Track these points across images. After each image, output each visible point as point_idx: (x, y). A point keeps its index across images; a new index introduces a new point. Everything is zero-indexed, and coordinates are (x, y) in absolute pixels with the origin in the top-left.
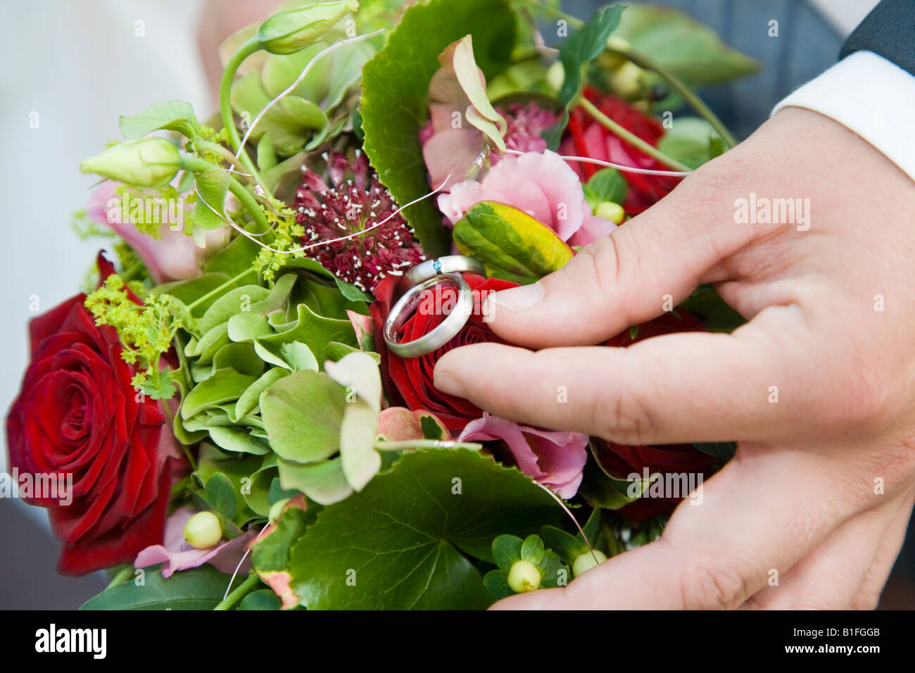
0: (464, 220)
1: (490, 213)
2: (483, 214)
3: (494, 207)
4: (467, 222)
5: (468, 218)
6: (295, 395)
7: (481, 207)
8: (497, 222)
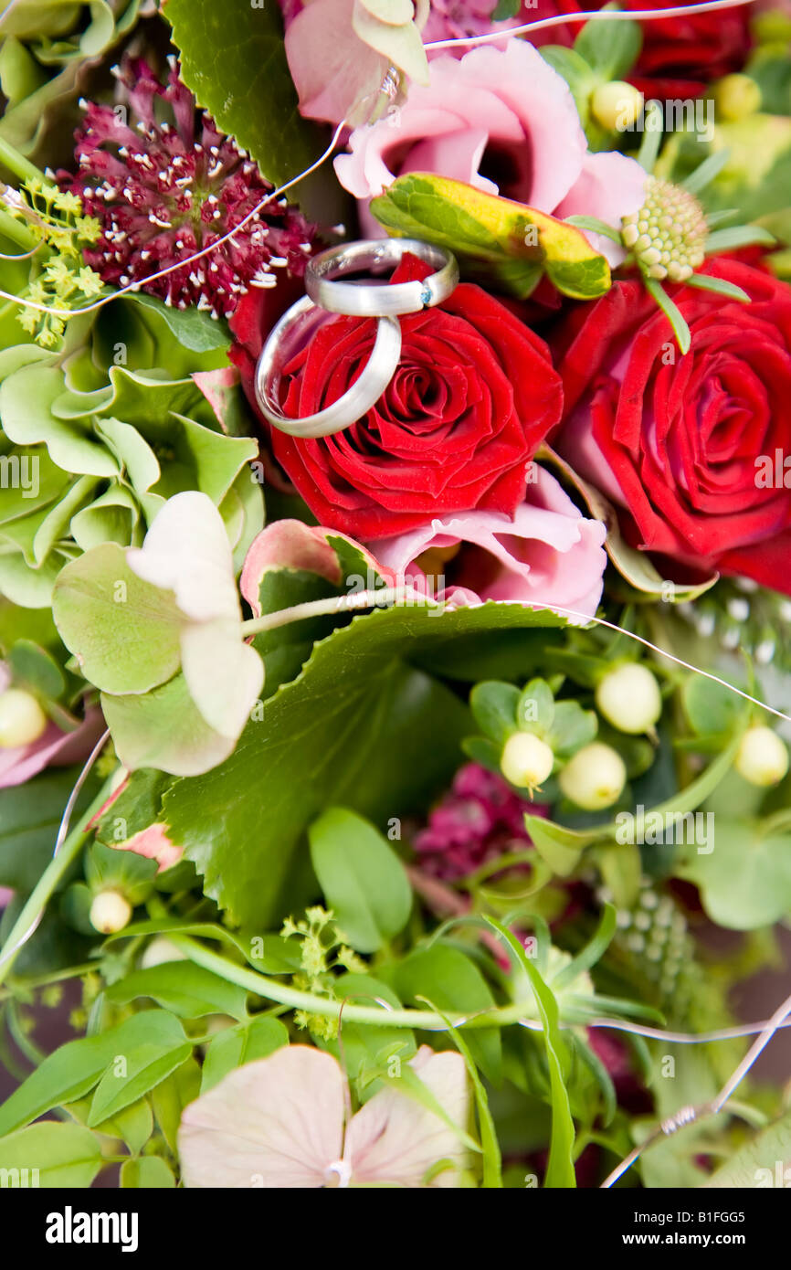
0: (384, 198)
1: (427, 193)
2: (415, 193)
3: (433, 183)
4: (391, 203)
5: (391, 196)
6: (99, 582)
7: (412, 182)
8: (440, 205)
